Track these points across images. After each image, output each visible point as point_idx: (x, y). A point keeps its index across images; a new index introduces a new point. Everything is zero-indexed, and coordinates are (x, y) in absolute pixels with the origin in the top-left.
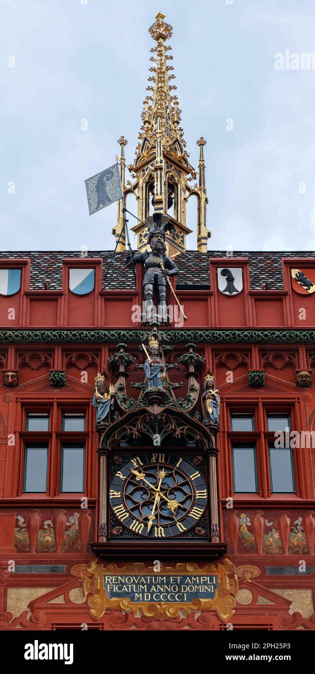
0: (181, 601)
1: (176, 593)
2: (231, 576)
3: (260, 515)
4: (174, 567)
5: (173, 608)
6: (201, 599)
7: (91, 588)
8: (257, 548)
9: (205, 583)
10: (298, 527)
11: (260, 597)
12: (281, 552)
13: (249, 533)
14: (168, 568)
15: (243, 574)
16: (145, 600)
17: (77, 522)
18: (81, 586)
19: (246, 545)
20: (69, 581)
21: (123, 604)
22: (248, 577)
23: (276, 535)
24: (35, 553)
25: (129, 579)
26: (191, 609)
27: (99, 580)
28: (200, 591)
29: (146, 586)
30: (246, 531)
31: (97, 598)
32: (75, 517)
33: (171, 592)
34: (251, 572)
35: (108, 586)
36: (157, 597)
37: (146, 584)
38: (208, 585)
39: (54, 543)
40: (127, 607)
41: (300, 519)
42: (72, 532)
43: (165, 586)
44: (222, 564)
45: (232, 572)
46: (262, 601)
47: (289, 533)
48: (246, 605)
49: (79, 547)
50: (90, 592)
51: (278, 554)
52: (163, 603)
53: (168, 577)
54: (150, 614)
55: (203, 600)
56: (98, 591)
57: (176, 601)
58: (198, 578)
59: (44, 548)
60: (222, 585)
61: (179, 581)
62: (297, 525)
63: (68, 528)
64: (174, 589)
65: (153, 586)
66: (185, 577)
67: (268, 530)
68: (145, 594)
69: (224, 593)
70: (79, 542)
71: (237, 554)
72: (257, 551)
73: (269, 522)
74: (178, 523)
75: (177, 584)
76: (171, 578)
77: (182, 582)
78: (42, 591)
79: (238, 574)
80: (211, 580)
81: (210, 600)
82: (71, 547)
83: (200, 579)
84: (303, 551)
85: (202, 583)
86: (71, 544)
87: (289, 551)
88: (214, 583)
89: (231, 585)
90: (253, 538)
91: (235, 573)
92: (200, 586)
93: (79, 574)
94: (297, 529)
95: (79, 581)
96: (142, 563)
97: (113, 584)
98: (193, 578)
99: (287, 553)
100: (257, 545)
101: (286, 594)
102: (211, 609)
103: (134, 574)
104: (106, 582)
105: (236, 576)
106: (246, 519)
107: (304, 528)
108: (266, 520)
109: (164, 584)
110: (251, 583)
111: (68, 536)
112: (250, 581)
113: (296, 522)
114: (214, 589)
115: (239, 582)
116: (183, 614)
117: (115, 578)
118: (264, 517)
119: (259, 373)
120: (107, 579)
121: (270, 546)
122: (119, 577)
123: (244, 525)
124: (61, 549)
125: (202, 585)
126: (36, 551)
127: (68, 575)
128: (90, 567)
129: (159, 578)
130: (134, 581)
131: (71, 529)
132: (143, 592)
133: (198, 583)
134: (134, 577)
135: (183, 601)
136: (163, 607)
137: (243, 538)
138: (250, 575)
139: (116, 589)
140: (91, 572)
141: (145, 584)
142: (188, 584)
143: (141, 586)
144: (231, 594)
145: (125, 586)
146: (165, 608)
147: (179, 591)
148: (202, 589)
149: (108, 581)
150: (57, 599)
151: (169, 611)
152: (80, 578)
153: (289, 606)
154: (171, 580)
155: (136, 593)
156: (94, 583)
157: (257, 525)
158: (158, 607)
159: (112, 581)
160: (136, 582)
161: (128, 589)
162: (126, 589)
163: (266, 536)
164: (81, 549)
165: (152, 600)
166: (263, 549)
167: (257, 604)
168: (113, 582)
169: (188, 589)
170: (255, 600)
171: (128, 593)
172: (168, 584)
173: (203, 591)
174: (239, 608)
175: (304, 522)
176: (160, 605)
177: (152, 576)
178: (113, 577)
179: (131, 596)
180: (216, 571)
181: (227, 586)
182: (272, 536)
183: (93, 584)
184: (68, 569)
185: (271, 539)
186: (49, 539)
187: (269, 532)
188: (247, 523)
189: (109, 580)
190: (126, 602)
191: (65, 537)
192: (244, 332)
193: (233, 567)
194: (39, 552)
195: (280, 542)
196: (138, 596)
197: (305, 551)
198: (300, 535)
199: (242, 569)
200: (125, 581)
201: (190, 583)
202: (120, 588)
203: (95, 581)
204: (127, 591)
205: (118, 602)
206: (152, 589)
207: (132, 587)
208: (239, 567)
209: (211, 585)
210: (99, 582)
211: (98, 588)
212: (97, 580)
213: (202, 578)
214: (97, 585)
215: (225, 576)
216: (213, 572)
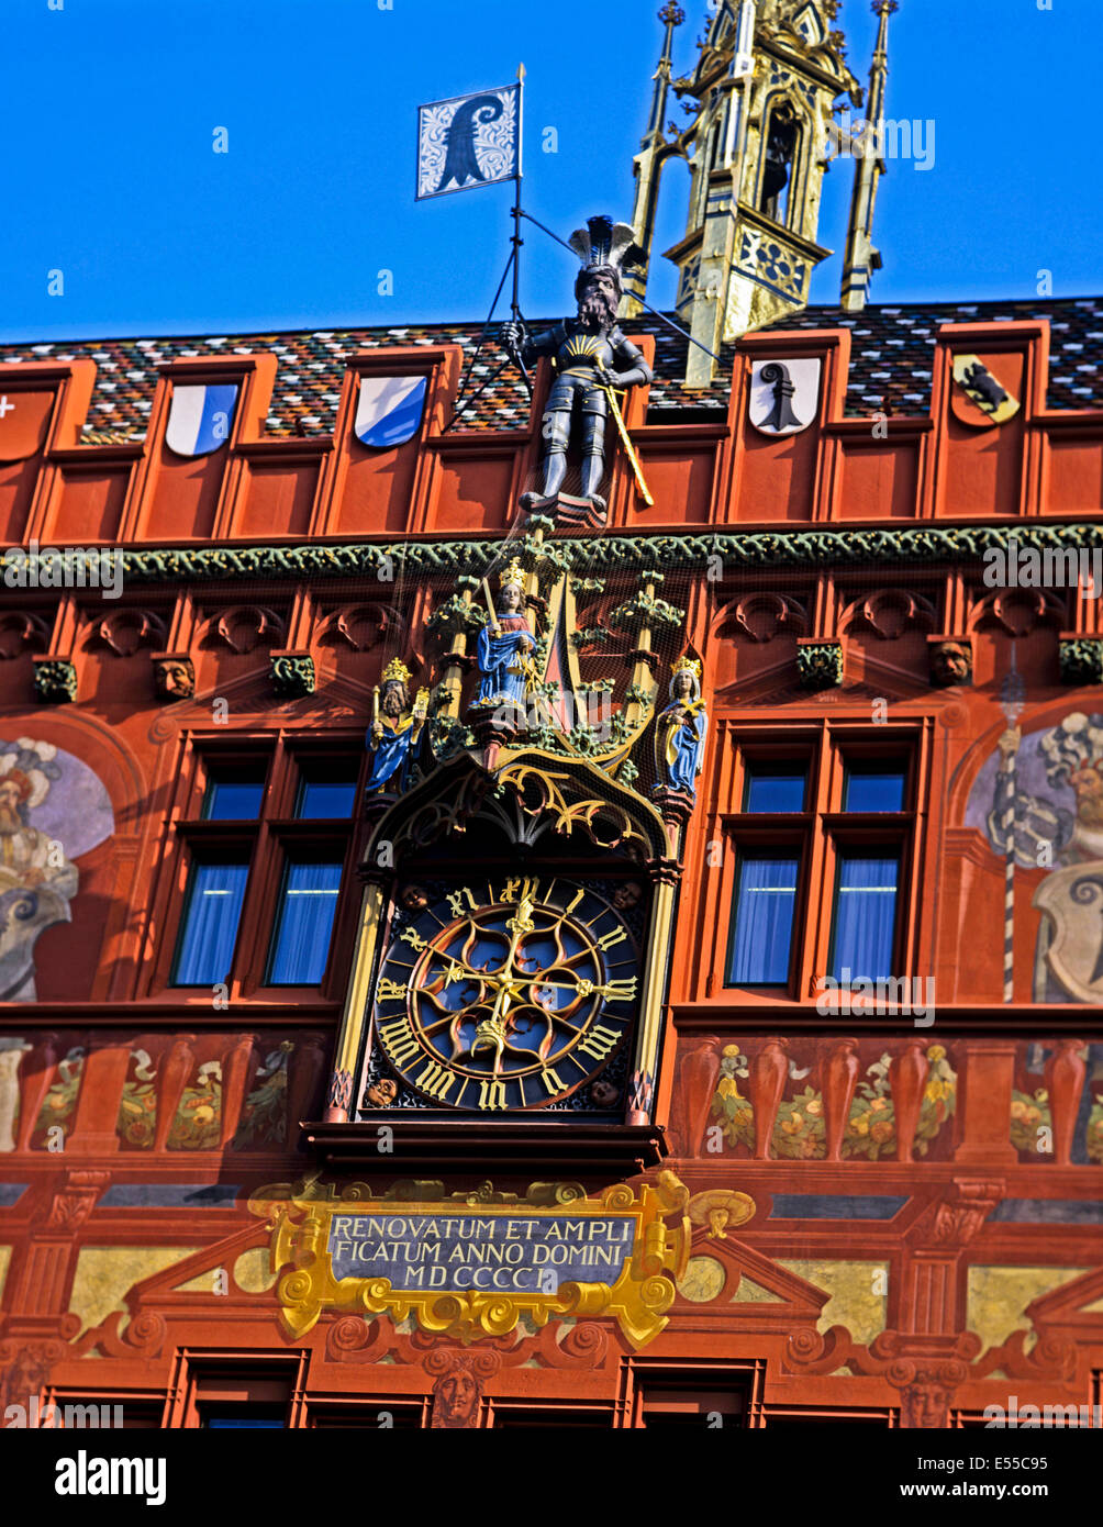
0: (525, 1290)
1: (515, 1268)
2: (673, 1222)
3: (776, 1050)
4: (522, 1194)
5: (501, 1307)
6: (581, 1286)
7: (293, 1251)
8: (755, 1141)
9: (600, 1240)
10: (877, 1083)
11: (743, 1282)
12: (821, 1154)
13: (739, 1099)
14: (506, 1195)
15: (707, 1215)
16: (432, 1284)
17: (283, 1066)
18: (268, 1242)
19: (726, 1132)
20: (241, 1229)
21: (370, 1295)
22: (719, 1224)
23: (814, 1106)
24: (164, 1150)
25: (398, 1226)
26: (553, 1313)
27: (318, 1228)
28: (583, 1263)
29: (438, 1245)
30: (734, 1093)
31: (305, 1279)
32: (281, 1055)
33: (505, 1263)
34: (729, 1210)
35: (340, 1243)
36: (465, 1276)
37: (442, 1241)
38: (606, 1246)
39: (216, 1125)
40: (377, 1302)
41: (887, 1060)
42: (266, 1095)
43: (491, 1246)
44: (654, 1184)
45: (677, 1209)
46: (748, 1292)
47: (850, 1101)
48: (701, 1304)
49: (280, 1136)
50: (288, 1260)
51: (812, 1158)
52: (478, 1293)
53: (502, 1221)
54: (436, 1324)
55: (585, 1288)
56: (310, 1259)
57: (512, 1288)
58: (581, 1224)
59: (189, 1139)
60: (646, 1245)
61: (529, 1232)
62: (875, 1076)
63: (258, 1083)
64: (514, 1255)
65: (458, 1247)
66: (546, 1222)
67: (792, 1090)
68: (434, 1268)
69: (646, 1268)
70: (282, 1122)
71: (697, 1158)
72: (753, 1152)
73: (799, 1068)
74: (547, 1071)
75: (523, 1242)
76: (510, 1223)
77: (537, 1237)
78: (169, 1257)
79: (695, 1215)
80: (618, 1232)
81: (605, 1287)
82: (259, 1135)
83: (587, 1227)
84: (880, 1150)
85: (591, 1238)
86: (261, 1127)
87: (841, 1152)
88: (625, 1239)
89: (669, 1247)
90: (749, 1114)
91: (686, 1212)
92: (585, 1248)
93: (267, 1211)
94: (873, 1088)
95: (266, 1232)
96: (438, 1182)
97: (354, 1239)
98: (569, 1224)
99: (836, 1158)
100: (756, 1136)
101: (816, 1273)
102: (606, 1314)
103: (411, 1211)
104: (337, 1234)
105: (686, 1221)
106: (739, 1061)
107: (893, 1087)
108: (792, 1064)
109: (489, 1242)
110: (725, 1240)
111: (256, 1104)
112: (723, 1236)
113: (873, 1068)
114: (622, 1256)
115: (693, 1237)
116: (527, 1326)
117: (360, 1223)
118: (789, 1054)
119: (827, 649)
120: (338, 1225)
121: (793, 1135)
122: (373, 1221)
123: (730, 1076)
124: (233, 1144)
125: (590, 1244)
126: (168, 1147)
127: (241, 1213)
128: (300, 1191)
129: (476, 1225)
130: (409, 1230)
131: (267, 1087)
132: (429, 1262)
133: (580, 1238)
134: (410, 1220)
135: (532, 1288)
136: (476, 1304)
137: (723, 1112)
138: (725, 1219)
139: (358, 1254)
140: (300, 1204)
141: (438, 1241)
142: (552, 1242)
143: (426, 1245)
144: (668, 1273)
145: (382, 1246)
146: (481, 1309)
147: (527, 1262)
148: (589, 1256)
149: (341, 1231)
150: (200, 1279)
151: (490, 1319)
152: (270, 1223)
153: (820, 1308)
154: (509, 1230)
155: (411, 1264)
156: (303, 1235)
157: (764, 1076)
158: (463, 1304)
159: (351, 1229)
160: (415, 1234)
161: (391, 1255)
162: (385, 1254)
163: (783, 1107)
164: (286, 1140)
165: (449, 1286)
166: (772, 1146)
167: (735, 1300)
168: (355, 1234)
169: (550, 1254)
170: (728, 1287)
171: (389, 1265)
172: (499, 1240)
173: (590, 1263)
174: (682, 1310)
175: (894, 1067)
176: (468, 1299)
177: (460, 1217)
178: (357, 1220)
179: (396, 1273)
180: (635, 1207)
181: (657, 1248)
182: (802, 1109)
183: (298, 1239)
184: (243, 1197)
185: (797, 1117)
186: (206, 1112)
187: (795, 1097)
188: (738, 1072)
189: (345, 1227)
190: (380, 1289)
191: (249, 1107)
192: (796, 538)
193: (683, 1196)
194: (178, 1150)
195: (820, 1127)
196: (414, 1274)
197: (885, 1151)
198: (879, 1104)
199: (708, 1197)
200: (386, 1232)
201: (560, 1238)
202: (369, 1251)
203: (307, 1231)
204: (387, 1259)
205: (358, 1290)
206: (454, 1255)
207: (402, 1249)
208: (700, 1194)
209: (614, 1244)
210: (317, 1234)
211: (314, 1249)
212: (313, 1228)
213: (592, 1224)
214: (311, 1241)
215: (658, 1220)
216: (626, 1209)
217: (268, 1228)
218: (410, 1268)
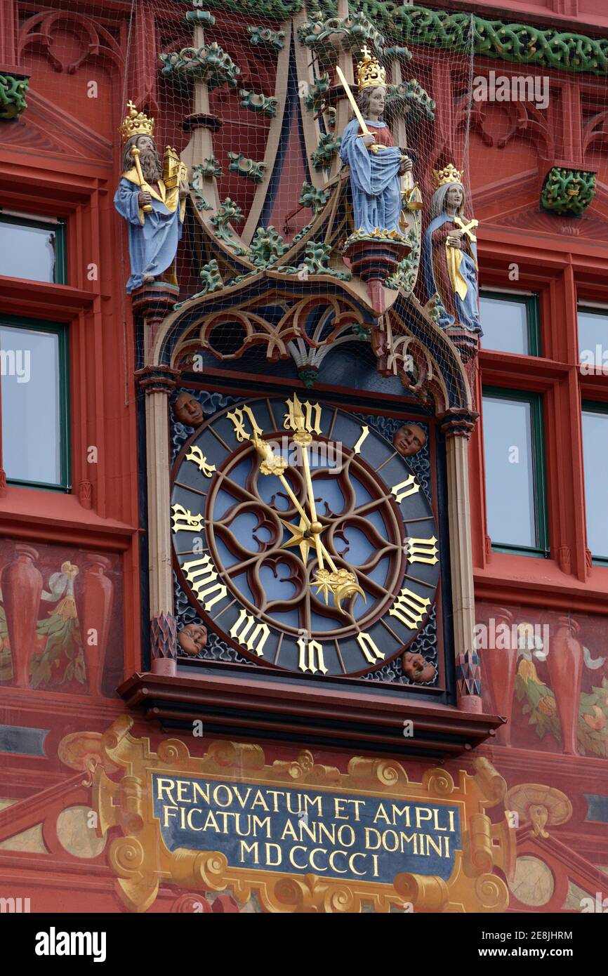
0: (363, 878)
1: (349, 851)
2: (497, 814)
3: (568, 632)
4: (344, 769)
6: (417, 878)
7: (117, 812)
8: (562, 735)
9: (427, 828)
11: (571, 886)
13: (541, 686)
14: (327, 769)
15: (527, 810)
16: (268, 863)
17: (71, 592)
18: (89, 802)
19: (532, 721)
20: (55, 782)
21: (207, 870)
22: (540, 819)
25: (223, 794)
27: (139, 788)
28: (416, 852)
29: (268, 819)
30: (535, 678)
31: (135, 847)
32: (66, 577)
33: (338, 846)
34: (547, 808)
35: (166, 808)
36: (301, 857)
37: (271, 814)
38: (435, 835)
39: (8, 656)
42: (56, 625)
43: (321, 825)
44: (472, 771)
45: (497, 801)
49: (81, 676)
50: (114, 823)
52: (316, 877)
53: (328, 798)
55: (421, 880)
56: (138, 823)
57: (349, 873)
58: (407, 809)
60: (472, 839)
61: (357, 812)
63: (46, 609)
64: (346, 837)
65: (289, 823)
66: (372, 803)
67: (590, 681)
68: (268, 845)
69: (477, 863)
70: (80, 659)
71: (509, 746)
72: (561, 745)
73: (594, 657)
74: (361, 634)
75: (352, 823)
76: (336, 800)
77: (365, 819)
79: (516, 809)
80: (444, 821)
81: (440, 880)
82: (57, 672)
83: (413, 814)
85: (419, 825)
86: (57, 661)
88: (452, 829)
89: (495, 842)
90: (552, 703)
91: (507, 806)
92: (415, 835)
93: (81, 763)
95: (83, 787)
96: (256, 747)
97: (180, 804)
98: (394, 807)
100: (562, 728)
103: (235, 778)
104: (160, 797)
105: (508, 815)
108: (586, 651)
109: (318, 820)
110: (547, 839)
111: (46, 634)
112: (544, 834)
114: (451, 847)
115: (517, 834)
117: (183, 786)
118: (584, 640)
120: (160, 788)
121: (598, 730)
122: (196, 785)
123: (528, 657)
124: (30, 677)
125: (419, 831)
127: (51, 763)
128: (112, 743)
129: (303, 798)
130: (235, 800)
131: (55, 615)
132: (262, 839)
133: (408, 824)
134: (235, 789)
135: (369, 876)
136: (317, 889)
137: (526, 699)
138: (544, 817)
139: (186, 821)
140: (115, 758)
141: (267, 814)
142: (382, 826)
143: (255, 818)
144: (498, 871)
145: (211, 814)
146: (323, 895)
147: (359, 846)
148: (422, 845)
149: (164, 792)
150: (20, 837)
152: (86, 777)
154: (337, 809)
155: (243, 838)
156: (125, 795)
157: (561, 662)
158: (304, 886)
159: (174, 792)
160: (243, 804)
161: (221, 826)
162: (215, 825)
163: (585, 699)
164: (87, 681)
165: (286, 865)
166: (578, 740)
168: (180, 799)
169: (382, 840)
170: (558, 892)
171: (220, 837)
172: (328, 818)
173: (422, 853)
176: (308, 882)
177: (286, 790)
178: (179, 783)
179: (229, 846)
180: (456, 794)
181: (484, 843)
182: (602, 702)
183: (122, 799)
184: (52, 746)
185: (598, 710)
187: (594, 689)
189: (168, 790)
191: (40, 637)
193: (502, 787)
196: (249, 850)
199: (527, 791)
200: (212, 799)
201: (388, 822)
202: (199, 820)
203: (128, 791)
204: (218, 830)
205: (195, 864)
206: (285, 832)
207: (231, 820)
208: (517, 787)
209: (443, 834)
210: (139, 794)
211: (139, 812)
212: (134, 788)
213: (418, 810)
214: (135, 803)
215: (480, 811)
216: (447, 796)
217: (85, 783)
218: (243, 843)
